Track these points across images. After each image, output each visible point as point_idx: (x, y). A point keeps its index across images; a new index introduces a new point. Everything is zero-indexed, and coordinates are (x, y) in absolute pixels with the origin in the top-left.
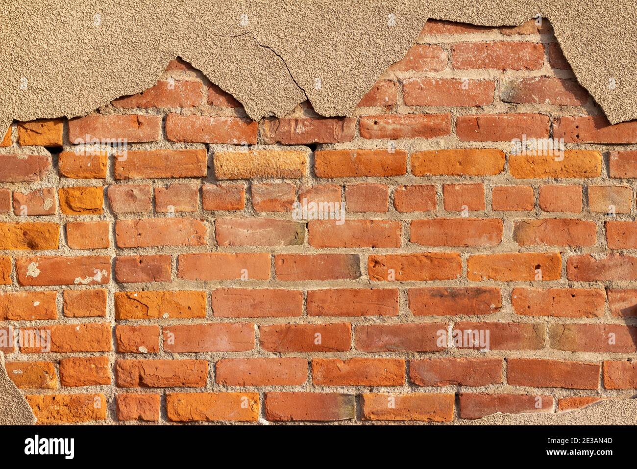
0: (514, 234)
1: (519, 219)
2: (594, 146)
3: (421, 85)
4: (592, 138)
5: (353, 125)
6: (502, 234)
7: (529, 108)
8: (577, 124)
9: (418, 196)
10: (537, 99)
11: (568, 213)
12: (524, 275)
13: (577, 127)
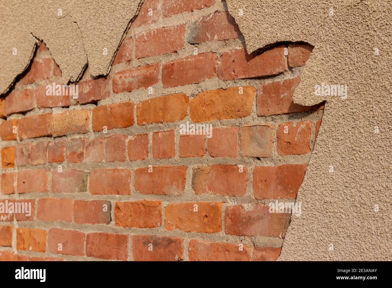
0: (192, 182)
1: (196, 166)
2: (248, 81)
3: (145, 37)
4: (244, 72)
5: (111, 82)
6: (185, 182)
7: (205, 48)
8: (233, 58)
9: (139, 145)
10: (209, 37)
11: (228, 158)
12: (197, 226)
13: (233, 61)
